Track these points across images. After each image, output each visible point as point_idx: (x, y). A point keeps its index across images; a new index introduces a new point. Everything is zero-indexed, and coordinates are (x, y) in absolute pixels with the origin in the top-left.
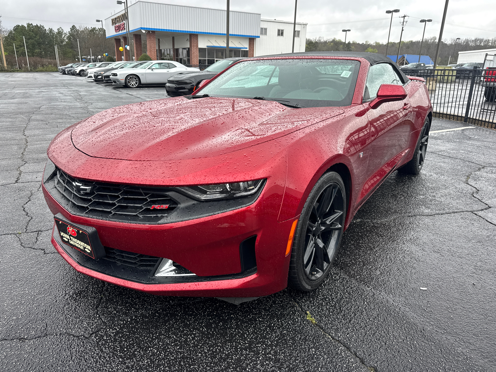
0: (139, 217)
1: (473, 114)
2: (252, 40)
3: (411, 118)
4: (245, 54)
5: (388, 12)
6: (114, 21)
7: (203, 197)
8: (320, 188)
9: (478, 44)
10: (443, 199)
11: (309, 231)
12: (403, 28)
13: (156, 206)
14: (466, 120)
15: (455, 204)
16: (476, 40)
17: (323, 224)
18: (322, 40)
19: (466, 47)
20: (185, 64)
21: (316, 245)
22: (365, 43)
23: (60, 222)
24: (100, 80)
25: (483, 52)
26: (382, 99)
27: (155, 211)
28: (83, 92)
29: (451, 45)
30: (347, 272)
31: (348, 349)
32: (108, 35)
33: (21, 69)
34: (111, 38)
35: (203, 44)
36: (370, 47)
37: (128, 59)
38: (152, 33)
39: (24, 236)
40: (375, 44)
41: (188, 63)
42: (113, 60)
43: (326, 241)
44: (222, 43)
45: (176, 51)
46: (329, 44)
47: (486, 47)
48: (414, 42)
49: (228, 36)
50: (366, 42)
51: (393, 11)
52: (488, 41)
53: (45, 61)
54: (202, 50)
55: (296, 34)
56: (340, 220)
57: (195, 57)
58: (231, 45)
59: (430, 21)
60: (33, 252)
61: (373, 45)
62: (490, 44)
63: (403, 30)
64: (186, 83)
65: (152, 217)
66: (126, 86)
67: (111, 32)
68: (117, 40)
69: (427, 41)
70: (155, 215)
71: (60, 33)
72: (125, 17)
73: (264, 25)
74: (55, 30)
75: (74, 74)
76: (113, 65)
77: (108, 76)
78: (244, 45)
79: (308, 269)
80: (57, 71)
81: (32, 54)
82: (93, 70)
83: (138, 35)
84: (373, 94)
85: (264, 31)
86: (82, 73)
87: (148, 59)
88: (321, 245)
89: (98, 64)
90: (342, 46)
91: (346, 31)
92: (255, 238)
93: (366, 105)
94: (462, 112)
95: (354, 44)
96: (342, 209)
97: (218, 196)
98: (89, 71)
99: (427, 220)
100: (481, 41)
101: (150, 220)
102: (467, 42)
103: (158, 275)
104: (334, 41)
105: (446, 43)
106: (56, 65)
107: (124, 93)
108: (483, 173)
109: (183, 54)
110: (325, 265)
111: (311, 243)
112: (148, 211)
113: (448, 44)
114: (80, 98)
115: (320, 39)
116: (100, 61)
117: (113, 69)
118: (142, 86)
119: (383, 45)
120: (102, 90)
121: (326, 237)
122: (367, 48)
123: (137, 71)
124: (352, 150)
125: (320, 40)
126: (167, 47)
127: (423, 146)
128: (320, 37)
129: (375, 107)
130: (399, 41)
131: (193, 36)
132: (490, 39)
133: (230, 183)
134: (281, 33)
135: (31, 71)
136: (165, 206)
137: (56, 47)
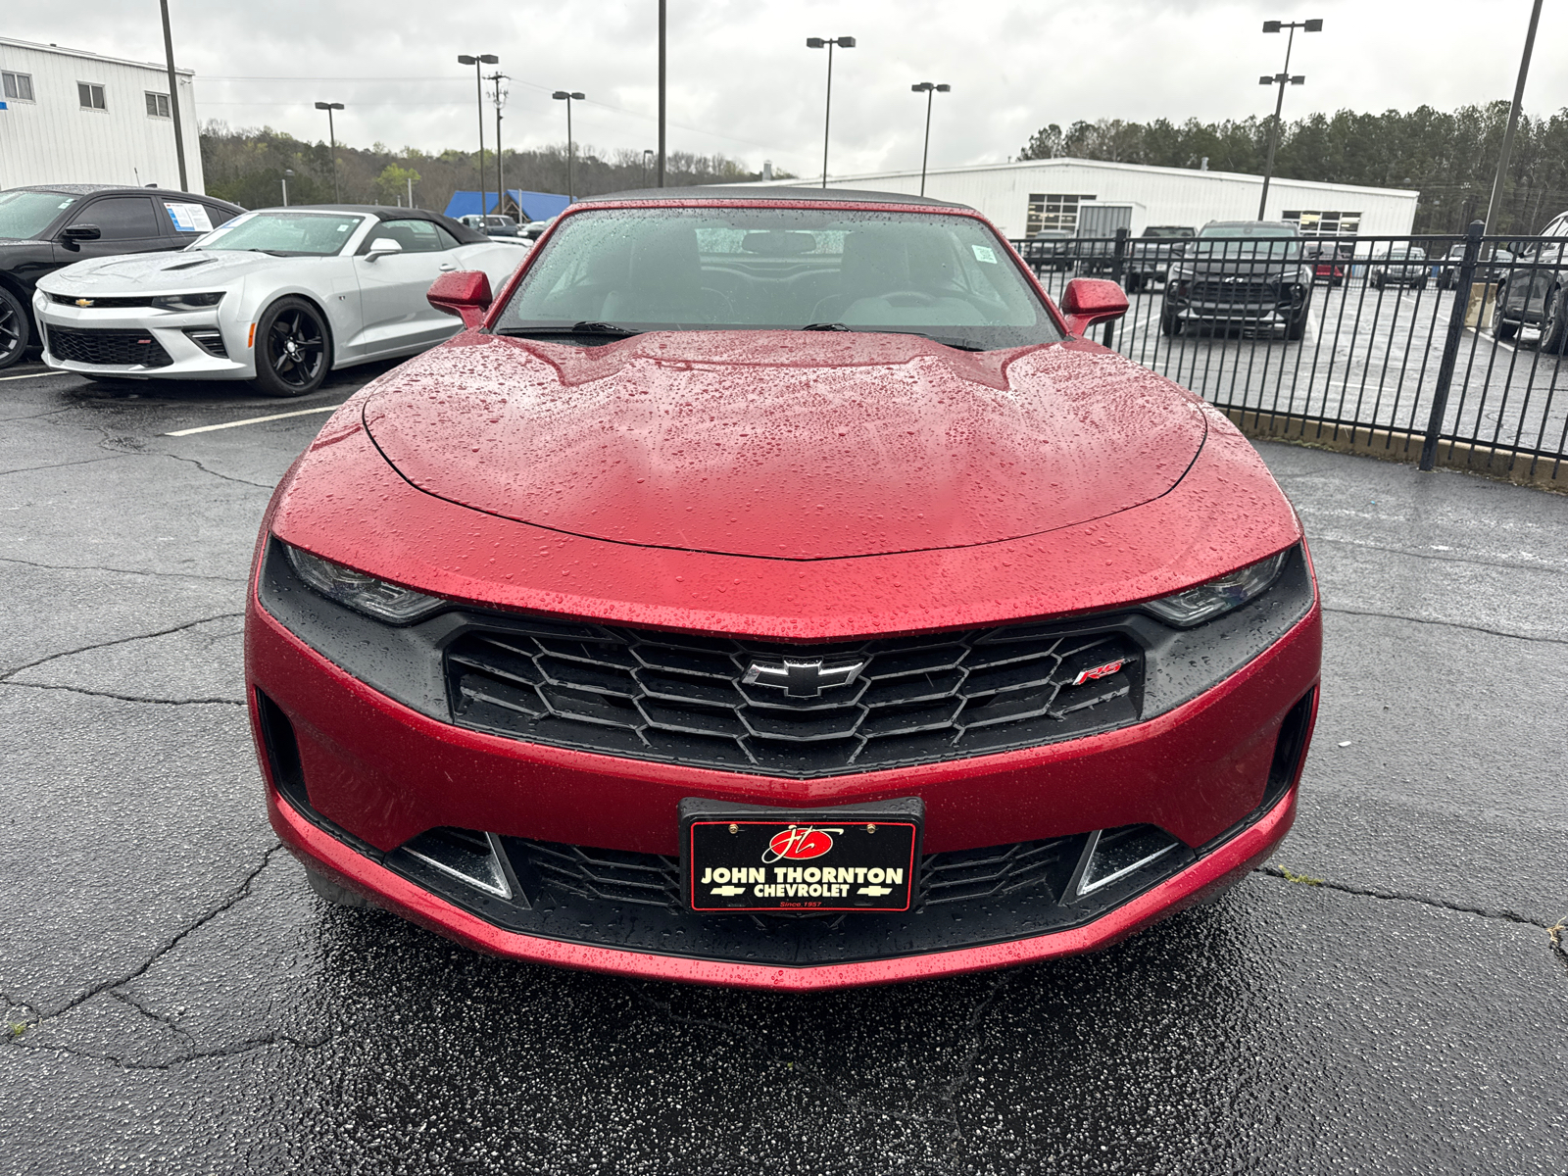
0: (1056, 719)
5: (465, 60)
9: (684, 169)
12: (498, 110)
13: (1095, 673)
18: (223, 132)
22: (372, 149)
23: (733, 827)
27: (1092, 686)
29: (619, 167)
36: (394, 164)
40: (405, 155)
46: (250, 145)
48: (522, 156)
50: (375, 145)
51: (478, 59)
59: (579, 96)
61: (400, 156)
62: (710, 170)
63: (499, 118)
65: (1087, 707)
70: (1096, 701)
73: (13, 62)
85: (19, 86)
90: (300, 154)
91: (329, 107)
95: (339, 150)
104: (265, 137)
105: (605, 160)
112: (1070, 693)
113: (610, 164)
115: (215, 126)
119: (431, 157)
122: (384, 167)
125: (214, 130)
128: (211, 122)
130: (479, 149)
132: (709, 156)
136: (1118, 666)
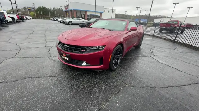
0: (79, 53)
1: (155, 35)
2: (101, 13)
3: (138, 35)
4: (99, 17)
5: (137, 7)
6: (65, 7)
7: (92, 49)
8: (117, 48)
10: (144, 54)
11: (114, 58)
13: (83, 50)
14: (153, 36)
15: (147, 55)
16: (159, 16)
17: (117, 56)
19: (157, 17)
20: (83, 19)
21: (115, 61)
23: (62, 53)
24: (62, 22)
25: (160, 19)
26: (132, 30)
27: (82, 51)
28: (58, 25)
29: (153, 17)
30: (122, 67)
31: (121, 80)
32: (63, 10)
33: (40, 19)
34: (64, 11)
35: (88, 14)
37: (69, 17)
38: (75, 10)
39: (50, 58)
41: (84, 19)
42: (65, 17)
43: (118, 60)
44: (93, 14)
45: (81, 15)
47: (161, 18)
49: (95, 12)
52: (162, 16)
53: (47, 16)
54: (88, 15)
55: (113, 12)
56: (121, 56)
57: (86, 17)
58: (96, 14)
59: (147, 10)
60: (53, 61)
63: (140, 12)
64: (84, 24)
66: (69, 24)
67: (64, 10)
68: (66, 12)
69: (146, 15)
71: (50, 9)
72: (68, 6)
73: (104, 9)
74: (49, 8)
75: (54, 20)
76: (65, 18)
77: (64, 21)
78: (99, 14)
79: (113, 65)
80: (50, 19)
81: (43, 15)
82: (60, 20)
83: (71, 11)
84: (129, 29)
85: (104, 11)
86: (57, 20)
87: (74, 17)
88: (116, 61)
89: (61, 18)
90: (124, 16)
91: (126, 12)
92: (103, 57)
93: (128, 31)
94: (152, 34)
95: (128, 15)
96: (121, 54)
97: (96, 49)
98: (59, 20)
99: (140, 58)
100: (160, 16)
101: (81, 53)
102: (157, 16)
103: (82, 65)
105: (151, 16)
106: (49, 18)
107: (68, 26)
108: (155, 48)
109: (83, 16)
110: (117, 65)
111: (114, 60)
112: (81, 51)
114: (57, 27)
116: (61, 17)
117: (65, 19)
118: (73, 24)
119: (135, 16)
120: (62, 25)
121: (118, 59)
123: (72, 20)
124: (124, 41)
126: (79, 14)
127: (141, 42)
129: (130, 32)
130: (139, 15)
131: (86, 12)
133: (98, 46)
134: (109, 12)
135: (43, 19)
136: (85, 50)
137: (49, 13)
